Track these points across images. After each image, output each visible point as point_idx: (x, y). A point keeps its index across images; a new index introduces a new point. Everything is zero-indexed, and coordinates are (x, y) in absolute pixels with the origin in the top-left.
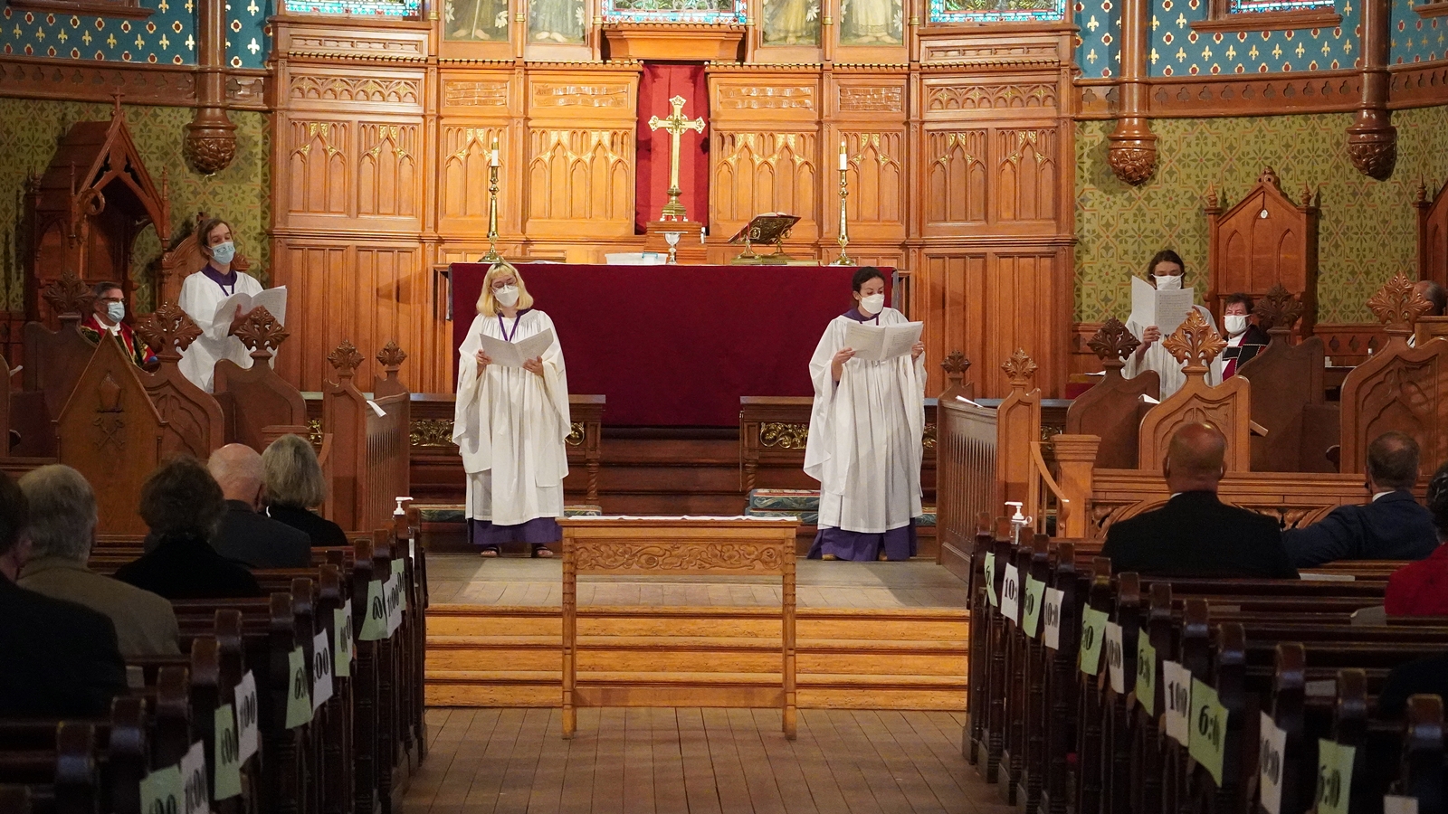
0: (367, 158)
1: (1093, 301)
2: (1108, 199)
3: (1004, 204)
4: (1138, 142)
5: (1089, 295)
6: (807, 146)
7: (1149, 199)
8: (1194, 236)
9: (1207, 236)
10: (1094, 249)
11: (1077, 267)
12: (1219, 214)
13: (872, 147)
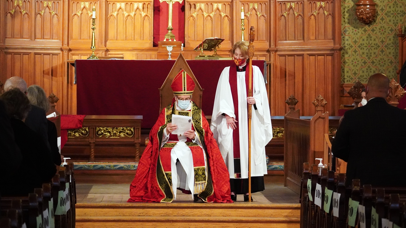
0: (39, 15)
1: (349, 74)
2: (356, 31)
3: (311, 34)
4: (368, 6)
5: (348, 72)
6: (227, 10)
7: (373, 30)
8: (392, 46)
9: (398, 46)
10: (350, 52)
11: (342, 59)
12: (403, 37)
13: (254, 9)
